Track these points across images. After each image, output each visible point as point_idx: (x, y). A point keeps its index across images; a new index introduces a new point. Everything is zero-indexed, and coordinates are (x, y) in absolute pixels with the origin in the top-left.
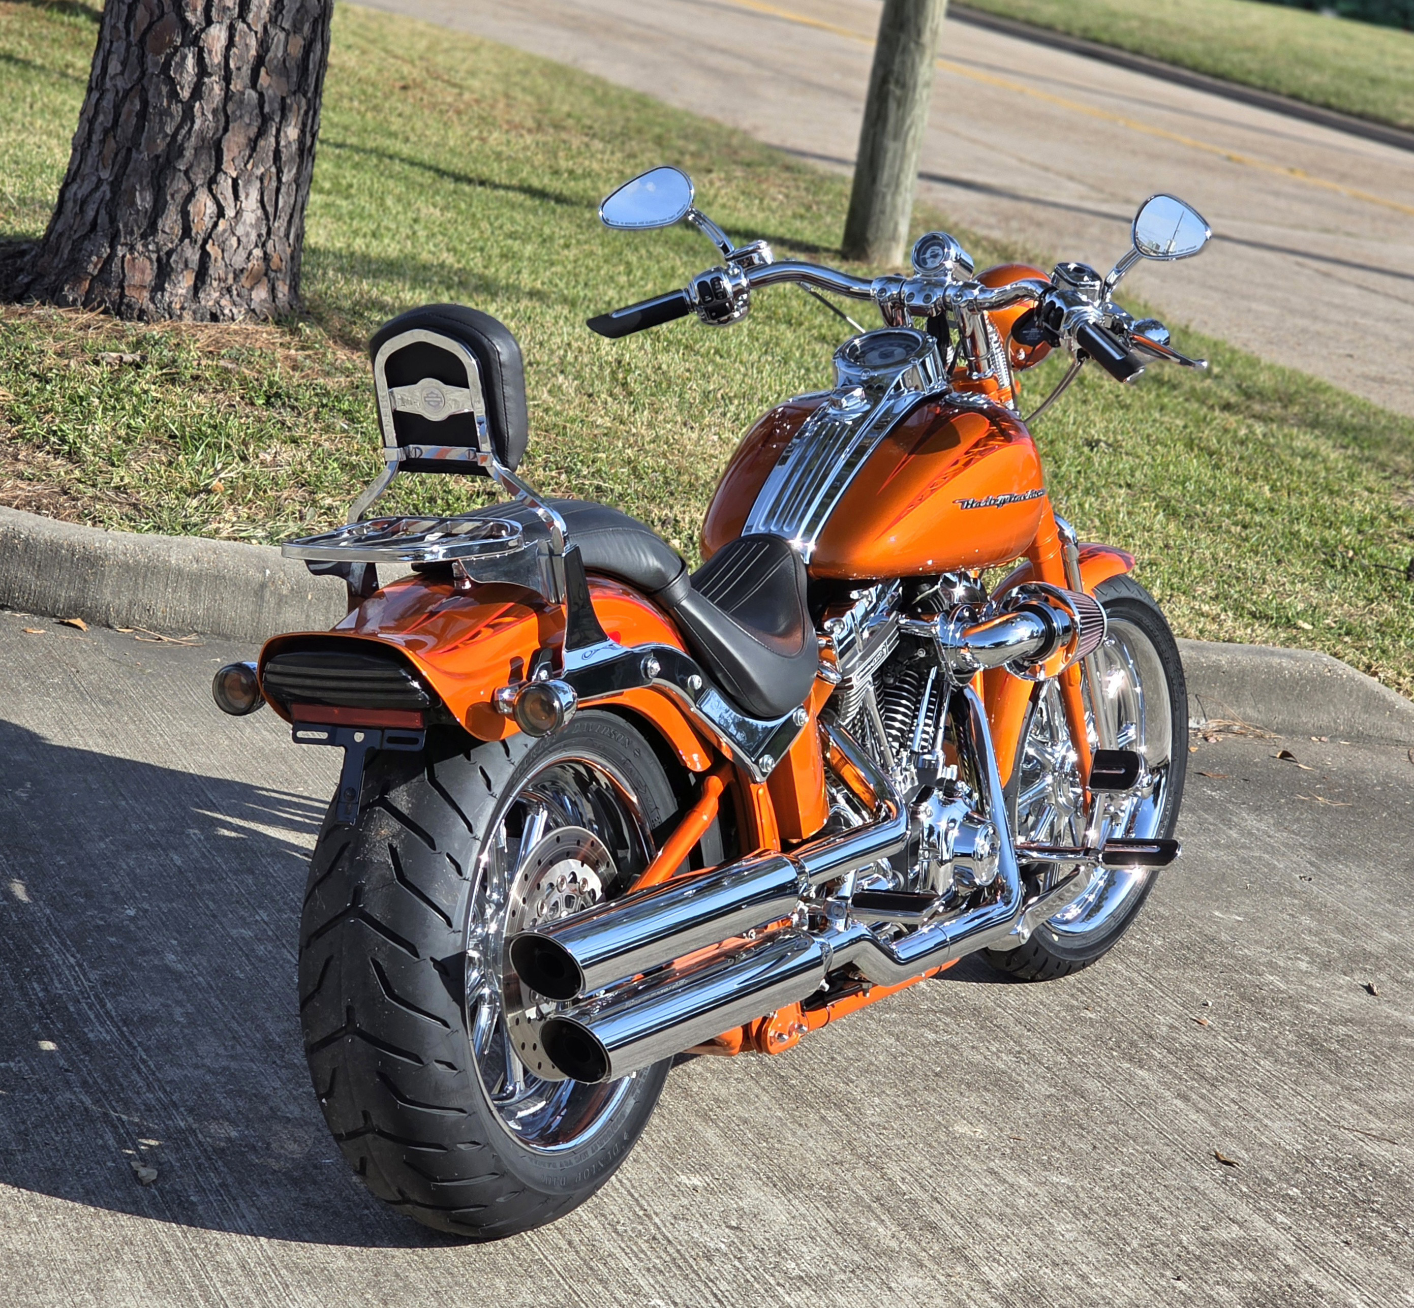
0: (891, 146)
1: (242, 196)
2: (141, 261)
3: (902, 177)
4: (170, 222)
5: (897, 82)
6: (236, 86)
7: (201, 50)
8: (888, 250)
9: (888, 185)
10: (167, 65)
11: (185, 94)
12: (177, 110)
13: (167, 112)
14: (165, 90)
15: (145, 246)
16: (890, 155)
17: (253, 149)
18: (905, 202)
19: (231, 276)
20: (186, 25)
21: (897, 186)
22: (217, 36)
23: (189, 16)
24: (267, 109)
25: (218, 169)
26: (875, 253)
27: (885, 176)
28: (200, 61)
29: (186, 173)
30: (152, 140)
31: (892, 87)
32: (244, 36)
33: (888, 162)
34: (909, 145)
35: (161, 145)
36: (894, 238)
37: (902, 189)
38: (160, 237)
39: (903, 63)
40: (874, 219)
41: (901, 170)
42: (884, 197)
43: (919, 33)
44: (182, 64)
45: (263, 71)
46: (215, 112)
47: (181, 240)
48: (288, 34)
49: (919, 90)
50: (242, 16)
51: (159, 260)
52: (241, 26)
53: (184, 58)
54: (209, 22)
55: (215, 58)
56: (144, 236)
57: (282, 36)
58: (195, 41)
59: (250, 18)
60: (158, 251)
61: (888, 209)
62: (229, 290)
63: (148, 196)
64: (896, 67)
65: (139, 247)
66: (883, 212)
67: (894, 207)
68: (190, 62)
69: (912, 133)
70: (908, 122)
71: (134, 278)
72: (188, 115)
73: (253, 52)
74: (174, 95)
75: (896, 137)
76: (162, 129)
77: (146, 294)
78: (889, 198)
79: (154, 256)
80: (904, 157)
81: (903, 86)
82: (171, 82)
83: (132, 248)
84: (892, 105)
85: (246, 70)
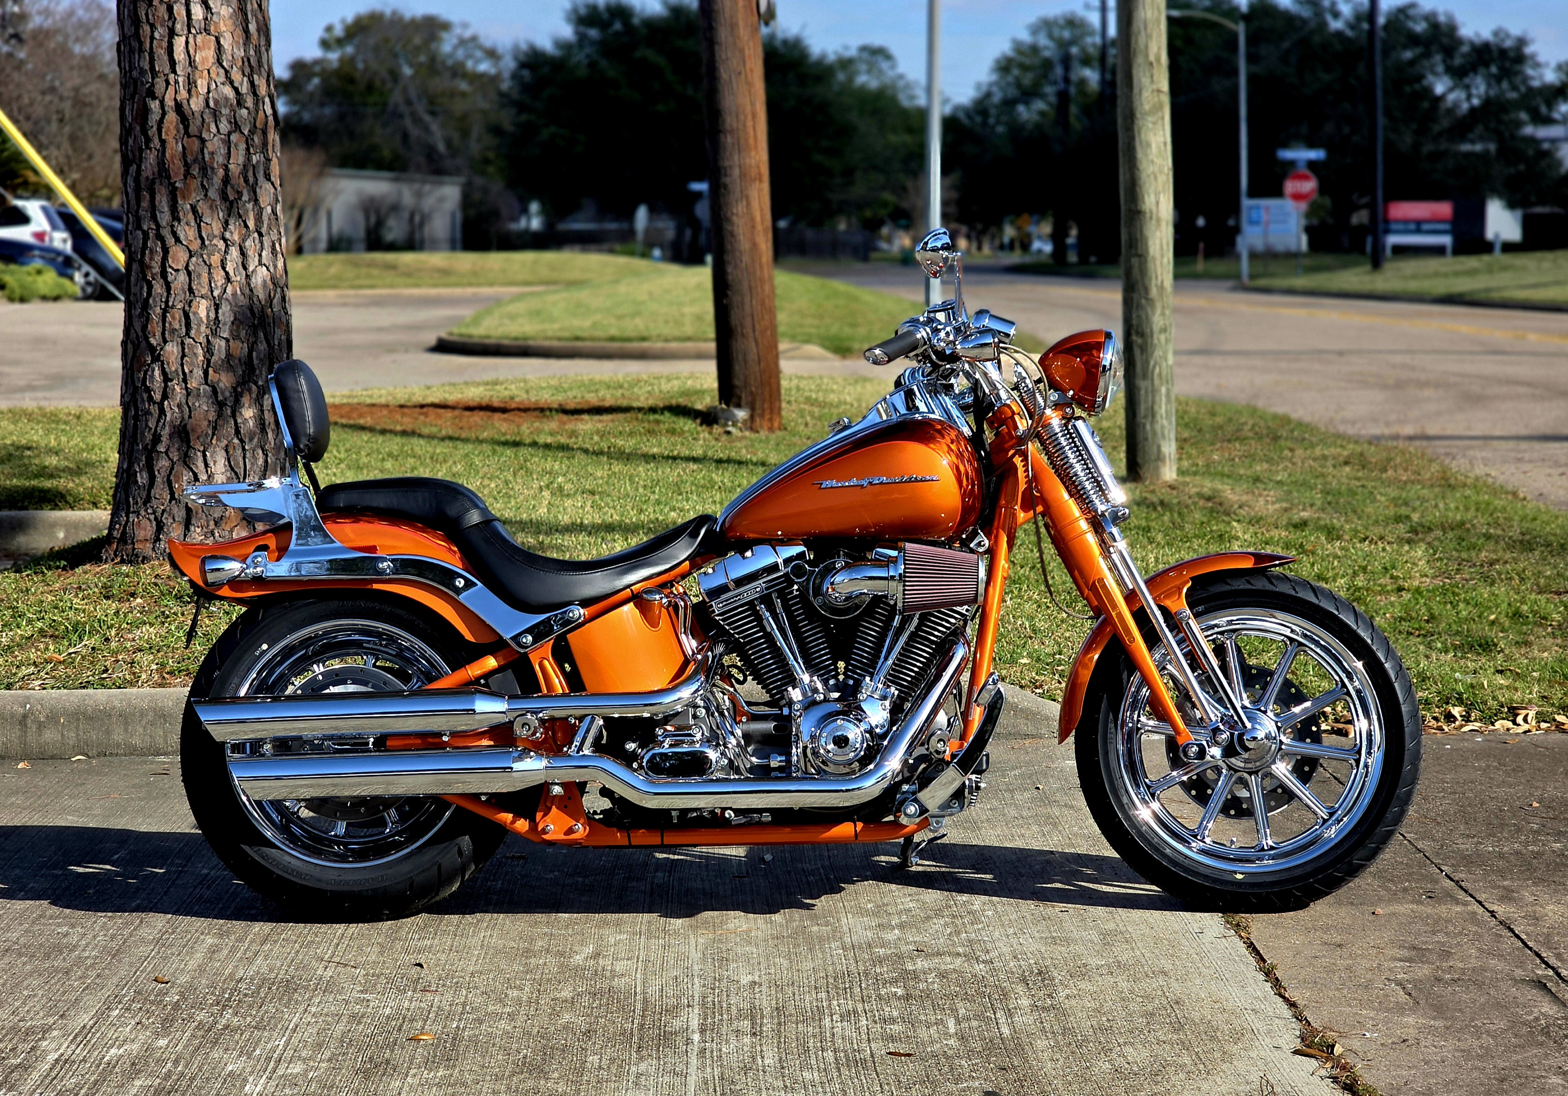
0: (1142, 384)
1: (212, 465)
2: (145, 522)
3: (1156, 408)
4: (160, 492)
5: (1138, 333)
6: (193, 384)
7: (162, 362)
8: (1157, 469)
9: (1145, 417)
10: (145, 378)
11: (157, 397)
12: (155, 409)
13: (148, 413)
14: (145, 396)
15: (146, 511)
16: (1143, 392)
17: (215, 428)
18: (1163, 427)
19: (212, 523)
20: (152, 349)
21: (1153, 416)
22: (172, 350)
23: (153, 341)
24: (220, 398)
25: (189, 447)
26: (1145, 472)
27: (1142, 409)
28: (164, 373)
29: (166, 453)
30: (143, 434)
31: (1134, 338)
32: (191, 348)
33: (1142, 398)
34: (1157, 381)
35: (149, 437)
36: (1160, 458)
37: (1158, 417)
38: (154, 503)
39: (1139, 317)
40: (1140, 446)
41: (1153, 402)
42: (1144, 425)
43: (1147, 290)
44: (152, 376)
45: (211, 370)
46: (179, 406)
47: (170, 502)
48: (227, 340)
49: (1155, 336)
50: (188, 334)
51: (156, 519)
52: (188, 341)
53: (153, 371)
54: (165, 341)
55: (173, 366)
56: (145, 504)
57: (223, 343)
58: (157, 358)
59: (193, 333)
60: (154, 513)
61: (1150, 436)
62: (213, 534)
63: (145, 475)
64: (1134, 322)
65: (143, 513)
66: (1146, 439)
67: (1155, 433)
68: (157, 373)
69: (1157, 370)
70: (1152, 363)
71: (140, 534)
72: (162, 412)
73: (201, 358)
74: (150, 399)
75: (1145, 377)
76: (147, 425)
77: (149, 545)
78: (1148, 427)
79: (152, 517)
80: (1154, 391)
81: (1142, 335)
82: (148, 390)
83: (138, 514)
84: (1137, 352)
85: (199, 373)
